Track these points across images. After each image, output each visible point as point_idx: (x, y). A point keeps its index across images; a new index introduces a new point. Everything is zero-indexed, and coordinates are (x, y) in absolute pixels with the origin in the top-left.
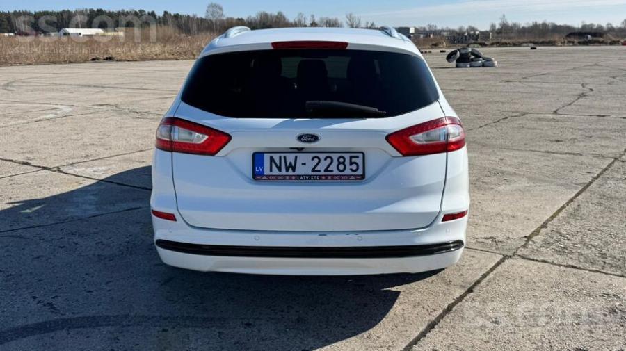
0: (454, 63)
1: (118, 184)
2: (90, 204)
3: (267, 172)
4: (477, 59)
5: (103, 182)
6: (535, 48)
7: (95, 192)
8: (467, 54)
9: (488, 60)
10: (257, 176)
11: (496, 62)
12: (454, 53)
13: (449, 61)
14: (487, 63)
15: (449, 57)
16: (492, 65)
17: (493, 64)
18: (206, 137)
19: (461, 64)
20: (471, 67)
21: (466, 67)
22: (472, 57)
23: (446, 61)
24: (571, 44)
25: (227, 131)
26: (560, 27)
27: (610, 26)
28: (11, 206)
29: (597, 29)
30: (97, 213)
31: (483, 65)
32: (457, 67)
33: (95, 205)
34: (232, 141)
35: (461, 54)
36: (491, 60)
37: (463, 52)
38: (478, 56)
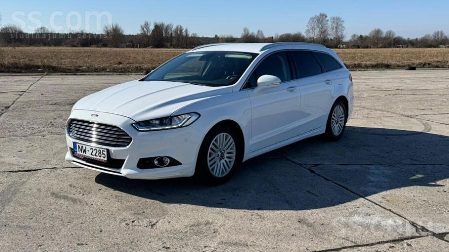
1: (347, 189)
2: (373, 173)
5: (361, 194)
7: (370, 184)
28: (438, 183)
30: (369, 166)
33: (370, 172)
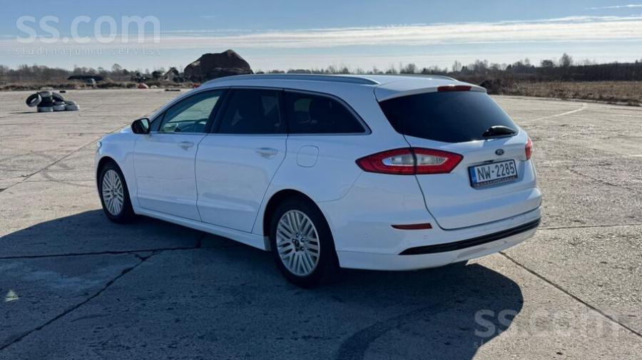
0: (35, 108)
3: (478, 181)
4: (59, 103)
6: (64, 92)
8: (49, 98)
9: (70, 104)
10: (473, 184)
11: (78, 106)
12: (35, 96)
13: (30, 106)
14: (70, 107)
15: (29, 102)
16: (75, 109)
17: (76, 107)
18: (446, 159)
19: (45, 109)
20: (54, 111)
21: (50, 111)
22: (54, 101)
23: (27, 106)
24: (91, 88)
25: (460, 153)
26: (52, 70)
27: (101, 70)
29: (89, 73)
31: (66, 109)
32: (39, 111)
34: (464, 159)
35: (43, 98)
36: (74, 104)
37: (45, 95)
38: (59, 100)
